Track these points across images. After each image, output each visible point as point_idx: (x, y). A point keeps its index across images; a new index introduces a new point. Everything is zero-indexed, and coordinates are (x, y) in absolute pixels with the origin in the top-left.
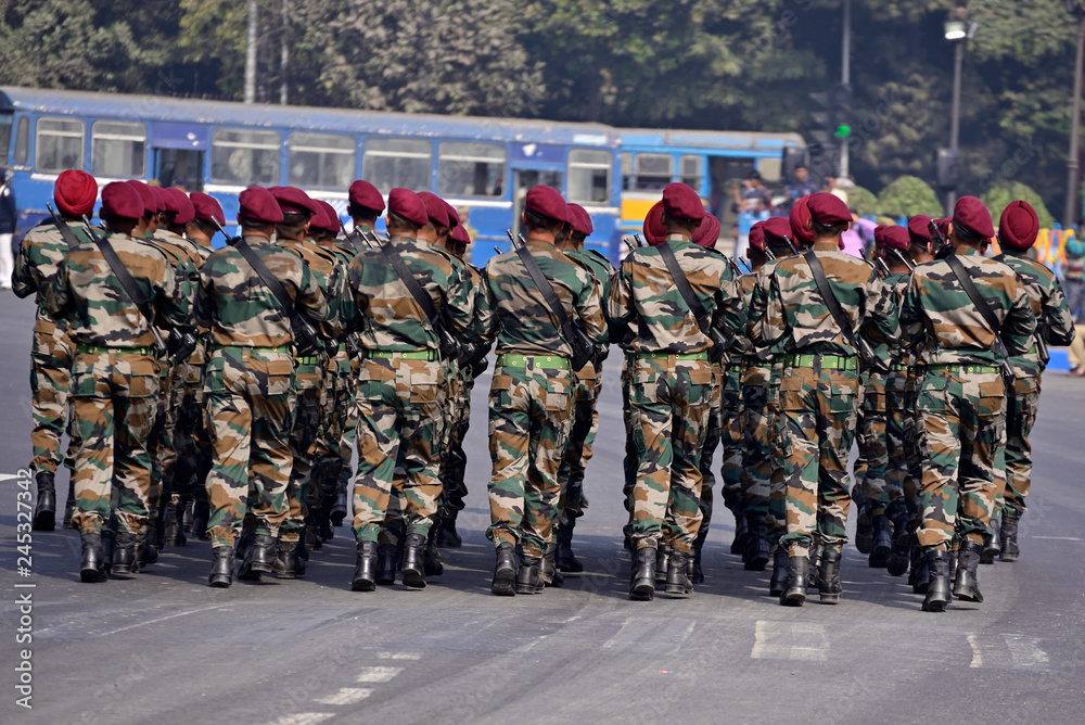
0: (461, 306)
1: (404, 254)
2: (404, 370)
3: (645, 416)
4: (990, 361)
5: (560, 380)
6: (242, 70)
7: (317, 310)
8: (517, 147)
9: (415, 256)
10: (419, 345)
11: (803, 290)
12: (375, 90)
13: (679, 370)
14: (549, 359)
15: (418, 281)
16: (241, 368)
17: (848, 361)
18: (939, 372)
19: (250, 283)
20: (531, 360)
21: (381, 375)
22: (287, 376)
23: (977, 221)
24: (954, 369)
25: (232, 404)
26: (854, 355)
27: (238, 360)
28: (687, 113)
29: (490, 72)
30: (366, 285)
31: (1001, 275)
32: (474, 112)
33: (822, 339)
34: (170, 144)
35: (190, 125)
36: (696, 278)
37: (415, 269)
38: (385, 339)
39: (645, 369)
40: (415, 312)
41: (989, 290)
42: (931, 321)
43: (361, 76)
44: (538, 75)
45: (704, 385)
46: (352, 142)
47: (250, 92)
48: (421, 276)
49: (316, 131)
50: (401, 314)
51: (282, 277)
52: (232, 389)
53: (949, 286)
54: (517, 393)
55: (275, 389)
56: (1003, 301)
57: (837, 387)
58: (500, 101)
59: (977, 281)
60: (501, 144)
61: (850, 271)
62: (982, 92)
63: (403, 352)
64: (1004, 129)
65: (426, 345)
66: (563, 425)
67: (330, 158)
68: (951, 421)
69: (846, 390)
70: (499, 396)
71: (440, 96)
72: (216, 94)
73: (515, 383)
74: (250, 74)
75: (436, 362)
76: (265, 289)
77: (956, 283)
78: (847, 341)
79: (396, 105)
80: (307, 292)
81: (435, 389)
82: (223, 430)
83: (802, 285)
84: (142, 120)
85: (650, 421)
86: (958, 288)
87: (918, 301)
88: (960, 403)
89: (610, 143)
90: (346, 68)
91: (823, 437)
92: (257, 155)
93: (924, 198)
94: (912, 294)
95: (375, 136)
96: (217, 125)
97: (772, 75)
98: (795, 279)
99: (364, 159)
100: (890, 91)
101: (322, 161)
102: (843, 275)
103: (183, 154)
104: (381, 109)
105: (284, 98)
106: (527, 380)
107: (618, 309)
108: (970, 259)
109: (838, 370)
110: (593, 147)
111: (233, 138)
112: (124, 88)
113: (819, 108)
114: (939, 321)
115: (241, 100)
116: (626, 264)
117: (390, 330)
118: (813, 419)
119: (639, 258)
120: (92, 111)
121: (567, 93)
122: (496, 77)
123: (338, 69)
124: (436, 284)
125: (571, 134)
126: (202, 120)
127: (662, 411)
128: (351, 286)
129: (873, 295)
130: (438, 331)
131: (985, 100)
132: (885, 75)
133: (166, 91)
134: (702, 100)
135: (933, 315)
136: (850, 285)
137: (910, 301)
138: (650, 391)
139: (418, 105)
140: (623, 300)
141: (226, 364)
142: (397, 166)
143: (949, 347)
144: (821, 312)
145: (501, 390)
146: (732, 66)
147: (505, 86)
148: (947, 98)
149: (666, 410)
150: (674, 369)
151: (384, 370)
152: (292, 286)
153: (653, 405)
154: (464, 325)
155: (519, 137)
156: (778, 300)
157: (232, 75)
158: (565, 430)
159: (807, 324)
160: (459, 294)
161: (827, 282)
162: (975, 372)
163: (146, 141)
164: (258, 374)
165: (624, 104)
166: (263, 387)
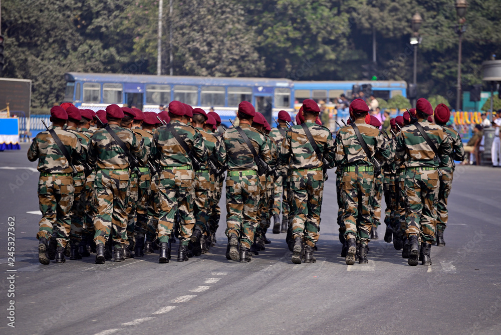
0: (199, 147)
1: (176, 127)
2: (178, 174)
3: (296, 195)
4: (432, 165)
5: (253, 180)
6: (156, 63)
7: (139, 153)
8: (256, 88)
9: (180, 128)
10: (183, 164)
11: (351, 139)
12: (204, 69)
13: (309, 175)
14: (248, 171)
15: (182, 138)
16: (109, 178)
17: (369, 168)
18: (411, 170)
19: (112, 143)
20: (241, 173)
21: (169, 176)
22: (127, 181)
23: (426, 109)
24: (417, 169)
25: (106, 192)
26: (372, 165)
27: (107, 174)
28: (317, 74)
29: (245, 61)
30: (161, 140)
31: (437, 130)
32: (240, 76)
33: (359, 159)
34: (131, 91)
35: (138, 84)
36: (317, 138)
37: (180, 133)
38: (170, 162)
39: (295, 176)
40: (181, 150)
41: (432, 136)
42: (408, 149)
43: (199, 64)
44: (263, 62)
45: (319, 181)
46: (196, 88)
47: (159, 71)
48: (182, 136)
49: (184, 85)
50: (176, 151)
51: (125, 141)
52: (105, 186)
53: (416, 134)
54: (237, 187)
55: (122, 186)
56: (438, 140)
57: (366, 179)
58: (249, 72)
59: (427, 132)
60: (250, 87)
61: (370, 131)
62: (425, 63)
63: (177, 167)
64: (434, 76)
65: (186, 163)
66: (256, 197)
67: (189, 94)
68: (417, 191)
69: (369, 180)
70: (229, 188)
71: (228, 70)
72: (147, 72)
73: (235, 183)
74: (159, 65)
75: (191, 170)
76: (118, 146)
77: (419, 133)
78: (369, 160)
79: (212, 74)
80: (134, 146)
81: (191, 181)
82: (102, 202)
83: (351, 137)
84: (120, 83)
85: (298, 197)
86: (419, 135)
87: (404, 142)
88: (420, 182)
89: (290, 85)
90: (194, 62)
91: (360, 200)
92: (162, 94)
93: (405, 102)
94: (401, 139)
95: (204, 86)
96: (148, 84)
97: (348, 58)
98: (348, 135)
99: (201, 94)
100: (391, 63)
101: (186, 96)
102: (368, 133)
103: (136, 95)
104: (206, 76)
105: (171, 73)
106: (240, 182)
107: (285, 151)
108: (424, 124)
109: (366, 172)
110: (283, 87)
111: (153, 88)
112: (114, 71)
113: (365, 70)
114: (412, 149)
115: (156, 74)
116: (289, 132)
117: (171, 158)
118: (356, 193)
119: (294, 130)
120: (103, 80)
121: (273, 68)
122: (248, 63)
123: (191, 62)
124: (188, 139)
125: (275, 83)
126: (142, 82)
127: (303, 193)
128: (155, 141)
129: (380, 141)
130: (191, 157)
131: (426, 66)
132: (389, 57)
133: (130, 72)
134: (322, 69)
135: (409, 147)
136: (371, 136)
137: (400, 142)
138: (297, 185)
139: (220, 74)
140: (287, 147)
141: (103, 176)
142: (213, 97)
143: (416, 160)
144: (359, 148)
145: (230, 186)
146: (332, 56)
147: (251, 66)
148: (412, 65)
149: (304, 192)
150: (306, 175)
151: (170, 174)
152: (128, 144)
153: (298, 190)
154: (201, 155)
155: (256, 85)
156: (341, 144)
157: (153, 65)
158: (257, 199)
159: (353, 153)
160: (198, 142)
161: (361, 135)
162: (426, 170)
163: (123, 91)
164: (116, 180)
165: (294, 71)
166: (117, 186)
